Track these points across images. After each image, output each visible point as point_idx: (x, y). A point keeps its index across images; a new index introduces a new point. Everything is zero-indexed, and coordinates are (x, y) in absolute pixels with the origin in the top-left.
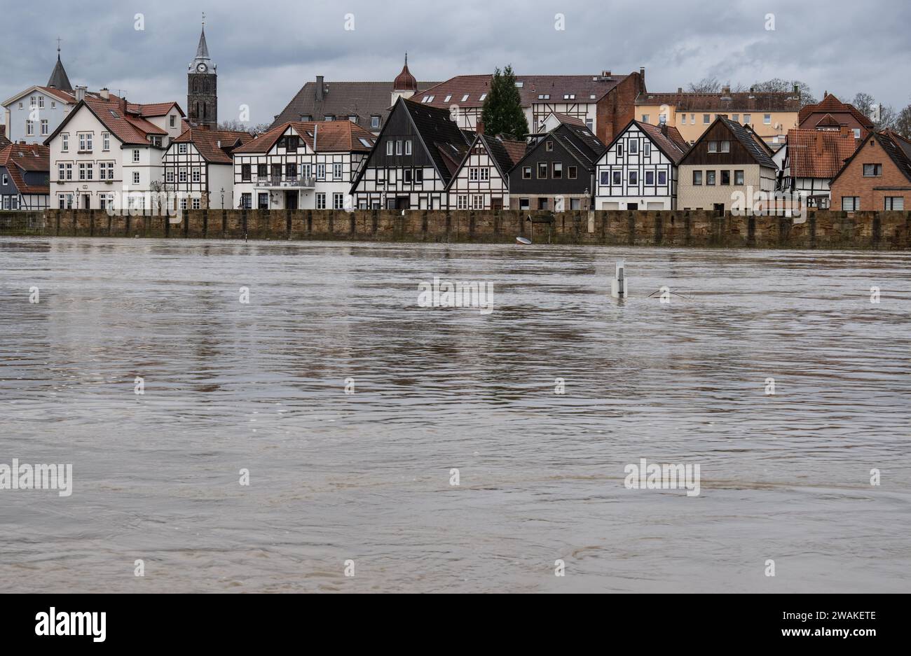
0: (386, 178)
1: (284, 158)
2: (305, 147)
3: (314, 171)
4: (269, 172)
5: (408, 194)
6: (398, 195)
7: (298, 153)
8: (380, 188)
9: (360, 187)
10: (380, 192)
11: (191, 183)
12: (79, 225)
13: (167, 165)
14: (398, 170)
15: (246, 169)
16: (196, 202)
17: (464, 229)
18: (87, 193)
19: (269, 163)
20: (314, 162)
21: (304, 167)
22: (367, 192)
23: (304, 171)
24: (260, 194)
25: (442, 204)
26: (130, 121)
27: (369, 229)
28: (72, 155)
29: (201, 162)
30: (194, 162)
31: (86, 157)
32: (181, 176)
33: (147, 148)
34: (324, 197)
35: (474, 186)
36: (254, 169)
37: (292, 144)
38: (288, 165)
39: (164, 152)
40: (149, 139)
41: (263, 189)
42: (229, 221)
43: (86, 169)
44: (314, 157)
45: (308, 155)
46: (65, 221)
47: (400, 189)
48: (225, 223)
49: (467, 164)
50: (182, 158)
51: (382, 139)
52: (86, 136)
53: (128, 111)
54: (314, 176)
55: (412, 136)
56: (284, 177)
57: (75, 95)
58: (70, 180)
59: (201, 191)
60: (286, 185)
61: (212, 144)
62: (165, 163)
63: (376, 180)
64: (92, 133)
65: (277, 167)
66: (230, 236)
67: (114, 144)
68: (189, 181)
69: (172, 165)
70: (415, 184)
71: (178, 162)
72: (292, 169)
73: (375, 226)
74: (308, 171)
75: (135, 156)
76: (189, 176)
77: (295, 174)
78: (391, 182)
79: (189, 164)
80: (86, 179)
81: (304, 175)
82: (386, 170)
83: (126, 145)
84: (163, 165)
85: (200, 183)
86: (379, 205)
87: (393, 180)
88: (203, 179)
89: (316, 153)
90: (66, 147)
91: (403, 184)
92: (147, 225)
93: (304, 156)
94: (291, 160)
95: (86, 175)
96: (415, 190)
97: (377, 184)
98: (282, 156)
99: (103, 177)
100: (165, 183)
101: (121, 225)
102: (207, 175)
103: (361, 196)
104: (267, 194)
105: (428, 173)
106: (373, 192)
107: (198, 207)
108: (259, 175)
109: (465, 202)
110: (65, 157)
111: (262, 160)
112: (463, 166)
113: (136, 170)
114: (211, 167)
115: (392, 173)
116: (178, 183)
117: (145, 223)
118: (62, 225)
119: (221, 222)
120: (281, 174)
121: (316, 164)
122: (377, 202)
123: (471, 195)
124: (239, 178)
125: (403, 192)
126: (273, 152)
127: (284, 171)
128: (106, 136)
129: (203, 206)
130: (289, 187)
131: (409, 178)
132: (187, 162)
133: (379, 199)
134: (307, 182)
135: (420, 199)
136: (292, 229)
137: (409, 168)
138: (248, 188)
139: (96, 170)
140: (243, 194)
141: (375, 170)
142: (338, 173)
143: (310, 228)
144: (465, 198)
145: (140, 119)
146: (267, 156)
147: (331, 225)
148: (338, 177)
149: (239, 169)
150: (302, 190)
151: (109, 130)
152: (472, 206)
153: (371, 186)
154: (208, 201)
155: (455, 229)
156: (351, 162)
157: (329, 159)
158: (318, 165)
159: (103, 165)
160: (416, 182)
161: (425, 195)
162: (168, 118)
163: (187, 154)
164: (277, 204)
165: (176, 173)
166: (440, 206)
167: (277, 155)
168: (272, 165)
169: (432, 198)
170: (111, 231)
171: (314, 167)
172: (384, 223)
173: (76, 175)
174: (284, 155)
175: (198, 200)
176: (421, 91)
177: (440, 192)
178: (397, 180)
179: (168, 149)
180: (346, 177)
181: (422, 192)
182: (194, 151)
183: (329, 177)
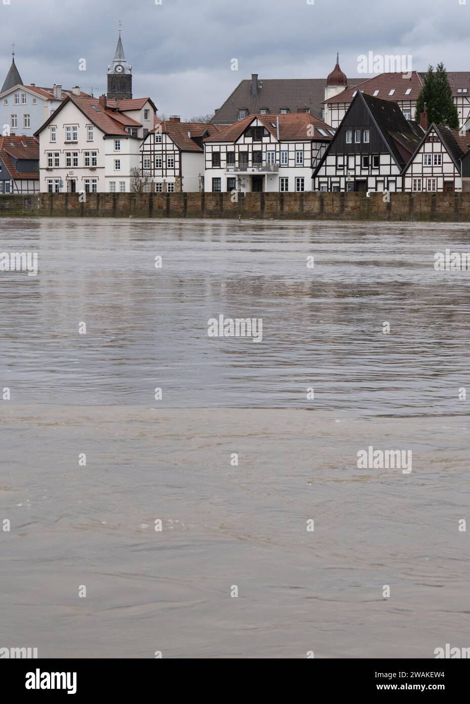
0: (346, 164)
1: (250, 146)
2: (270, 137)
3: (278, 158)
4: (237, 159)
5: (365, 178)
6: (357, 178)
7: (263, 142)
8: (340, 173)
9: (322, 172)
10: (340, 176)
11: (166, 169)
12: (70, 207)
13: (144, 153)
14: (357, 157)
15: (216, 157)
16: (171, 186)
17: (426, 209)
18: (73, 179)
19: (237, 151)
20: (278, 150)
21: (269, 154)
22: (328, 177)
23: (269, 158)
24: (228, 179)
25: (397, 187)
26: (109, 115)
27: (337, 209)
28: (60, 145)
29: (175, 151)
30: (168, 151)
31: (71, 147)
32: (157, 163)
33: (127, 138)
34: (287, 180)
35: (428, 170)
36: (223, 157)
37: (257, 134)
38: (254, 152)
39: (142, 142)
40: (127, 130)
41: (232, 174)
42: (207, 202)
43: (72, 157)
44: (278, 145)
45: (272, 143)
46: (58, 203)
47: (358, 173)
48: (203, 204)
49: (422, 151)
50: (158, 147)
51: (342, 129)
52: (72, 129)
53: (108, 106)
54: (278, 162)
55: (370, 126)
56: (250, 164)
57: (53, 93)
58: (57, 167)
59: (175, 176)
60: (253, 171)
61: (183, 134)
62: (142, 151)
63: (336, 166)
64: (77, 125)
65: (244, 154)
66: (209, 216)
67: (98, 135)
68: (164, 167)
69: (149, 153)
70: (372, 169)
71: (154, 151)
72: (258, 156)
73: (343, 206)
74: (273, 158)
75: (116, 145)
76: (164, 163)
77: (260, 161)
78: (349, 168)
79: (164, 152)
80: (72, 166)
81: (269, 161)
82: (346, 157)
83: (107, 136)
84: (141, 153)
85: (174, 169)
86: (339, 188)
87: (351, 166)
88: (177, 165)
89: (279, 142)
90: (54, 138)
91: (361, 169)
92: (132, 206)
93: (268, 145)
94: (257, 148)
95: (72, 162)
96: (373, 174)
97: (337, 169)
98: (248, 144)
99: (87, 164)
100: (143, 169)
101: (109, 206)
102: (180, 161)
103: (322, 179)
104: (235, 178)
105: (385, 159)
106: (334, 176)
107: (172, 191)
108: (228, 162)
109: (419, 185)
110: (52, 147)
111: (231, 149)
112: (418, 153)
113: (117, 158)
114: (184, 155)
115: (351, 159)
116: (154, 169)
117: (130, 204)
118: (54, 207)
119: (200, 203)
120: (248, 161)
121: (280, 152)
122: (338, 185)
123: (425, 179)
124: (209, 165)
125: (361, 176)
126: (241, 141)
127: (250, 158)
128: (90, 128)
129: (176, 190)
130: (256, 172)
131: (366, 164)
132: (162, 151)
133: (339, 182)
134: (272, 168)
135: (377, 182)
136: (266, 210)
137: (366, 155)
138: (217, 173)
139: (81, 159)
140: (213, 178)
141: (335, 157)
142: (300, 160)
143: (282, 209)
144: (419, 181)
145: (117, 113)
146: (235, 145)
147: (302, 206)
148: (299, 163)
149: (209, 157)
150: (268, 175)
151: (93, 123)
152: (426, 189)
153: (331, 171)
154: (182, 185)
155: (417, 209)
156: (312, 150)
157: (292, 147)
158: (281, 153)
159: (87, 154)
160: (374, 167)
161: (382, 179)
162: (142, 112)
163: (162, 144)
164: (244, 187)
165: (152, 160)
166: (396, 188)
167: (244, 144)
168: (240, 153)
169: (388, 182)
170: (99, 212)
171: (278, 154)
172: (351, 204)
173: (63, 163)
174: (250, 144)
175: (172, 184)
176: (351, 86)
177: (396, 176)
178: (355, 165)
179: (145, 139)
180: (307, 163)
181: (379, 176)
182: (169, 141)
183: (292, 163)
